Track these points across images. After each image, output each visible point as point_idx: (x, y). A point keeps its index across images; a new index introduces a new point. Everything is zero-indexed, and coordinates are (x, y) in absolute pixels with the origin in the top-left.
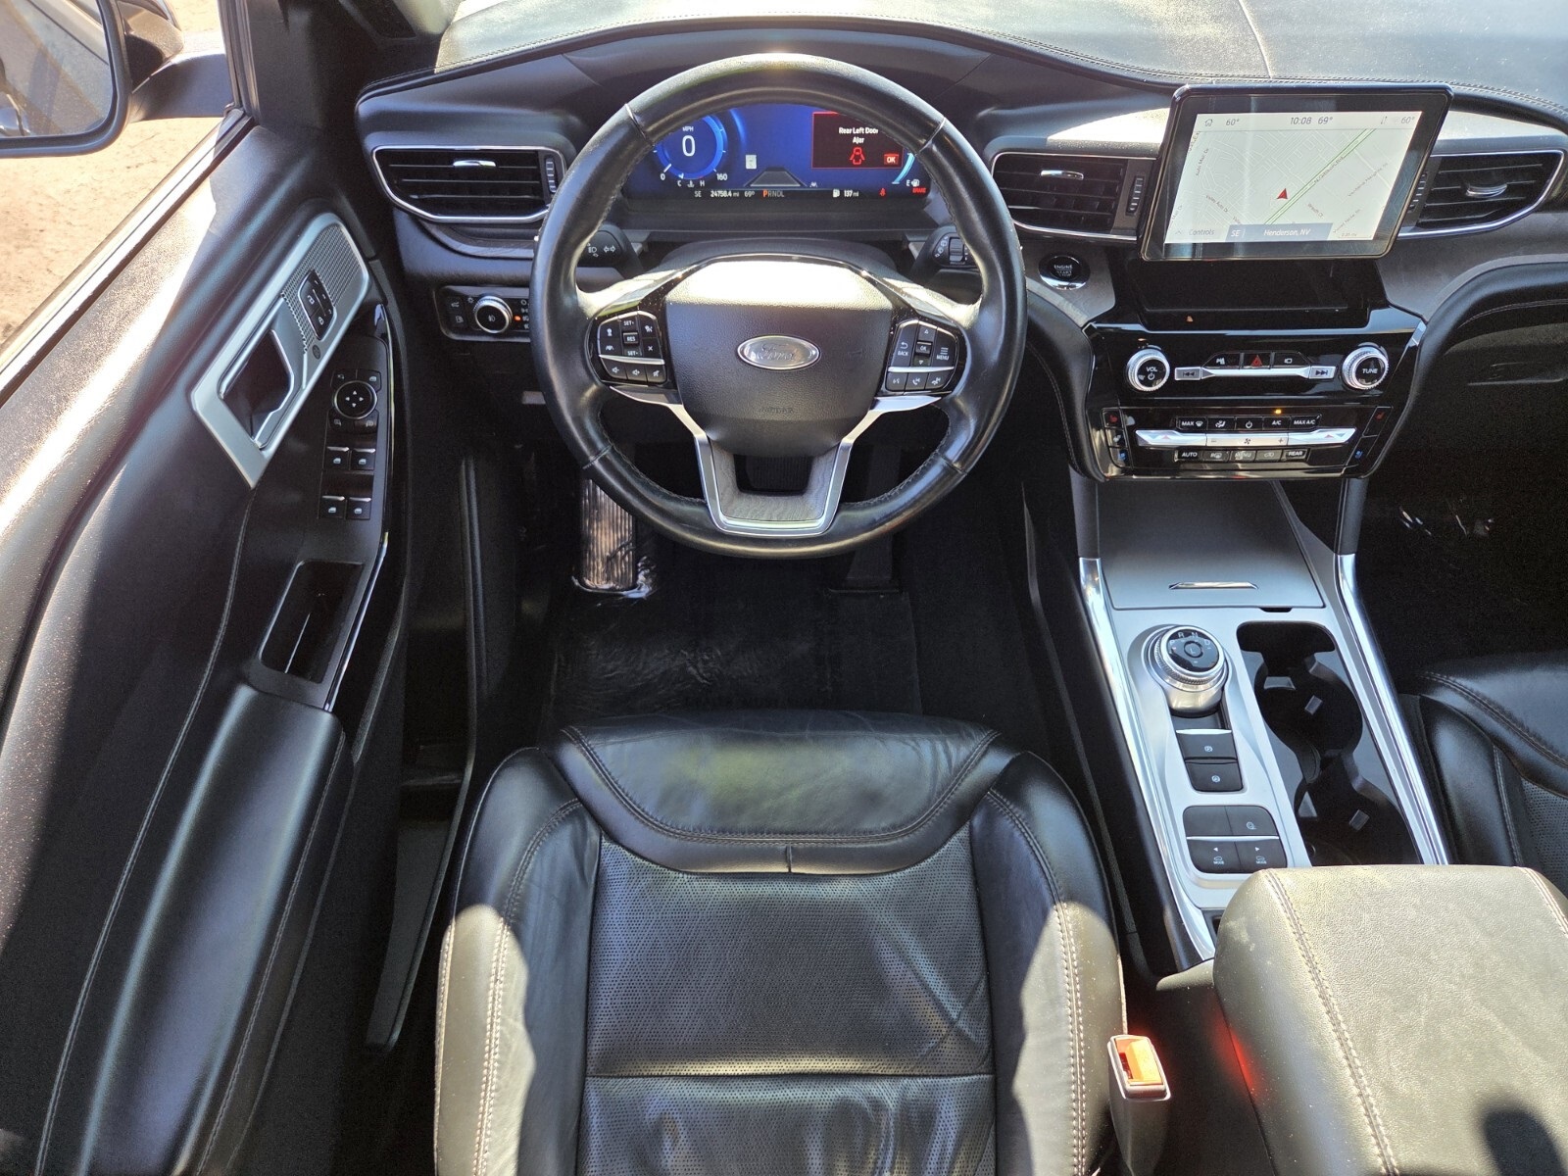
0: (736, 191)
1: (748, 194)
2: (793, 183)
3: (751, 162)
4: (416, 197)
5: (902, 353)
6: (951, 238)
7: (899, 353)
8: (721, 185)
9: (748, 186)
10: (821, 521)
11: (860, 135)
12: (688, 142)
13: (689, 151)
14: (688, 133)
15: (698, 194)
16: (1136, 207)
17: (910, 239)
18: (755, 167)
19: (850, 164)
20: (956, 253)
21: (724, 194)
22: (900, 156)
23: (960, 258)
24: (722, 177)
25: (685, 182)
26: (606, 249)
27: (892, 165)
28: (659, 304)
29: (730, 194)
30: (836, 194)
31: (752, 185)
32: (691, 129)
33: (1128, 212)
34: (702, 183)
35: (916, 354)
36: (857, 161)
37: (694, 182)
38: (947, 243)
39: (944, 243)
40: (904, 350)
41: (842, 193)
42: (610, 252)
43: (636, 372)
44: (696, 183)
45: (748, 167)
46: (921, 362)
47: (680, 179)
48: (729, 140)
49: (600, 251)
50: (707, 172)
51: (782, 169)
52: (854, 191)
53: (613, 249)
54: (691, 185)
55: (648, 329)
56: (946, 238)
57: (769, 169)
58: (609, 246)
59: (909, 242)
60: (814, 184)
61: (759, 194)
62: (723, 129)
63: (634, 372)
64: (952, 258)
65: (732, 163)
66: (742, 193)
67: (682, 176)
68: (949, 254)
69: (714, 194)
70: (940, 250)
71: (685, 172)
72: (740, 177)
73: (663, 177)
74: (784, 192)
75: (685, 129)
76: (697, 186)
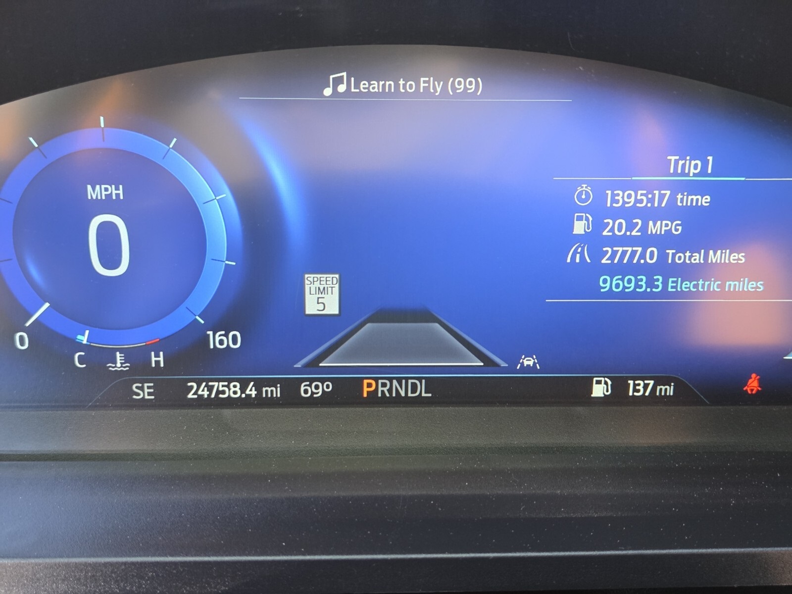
0: (272, 383)
2: (457, 356)
3: (322, 295)
9: (312, 365)
12: (108, 233)
13: (111, 260)
14: (107, 205)
18: (333, 308)
25: (97, 357)
31: (325, 364)
32: (117, 192)
34: (158, 359)
37: (129, 355)
44: (137, 360)
45: (311, 307)
47: (80, 347)
50: (172, 324)
51: (426, 316)
54: (119, 363)
60: (528, 362)
61: (346, 387)
62: (226, 195)
66: (290, 387)
67: (84, 337)
69: (197, 391)
71: (95, 326)
74: (431, 384)
75: (97, 193)
76: (140, 368)
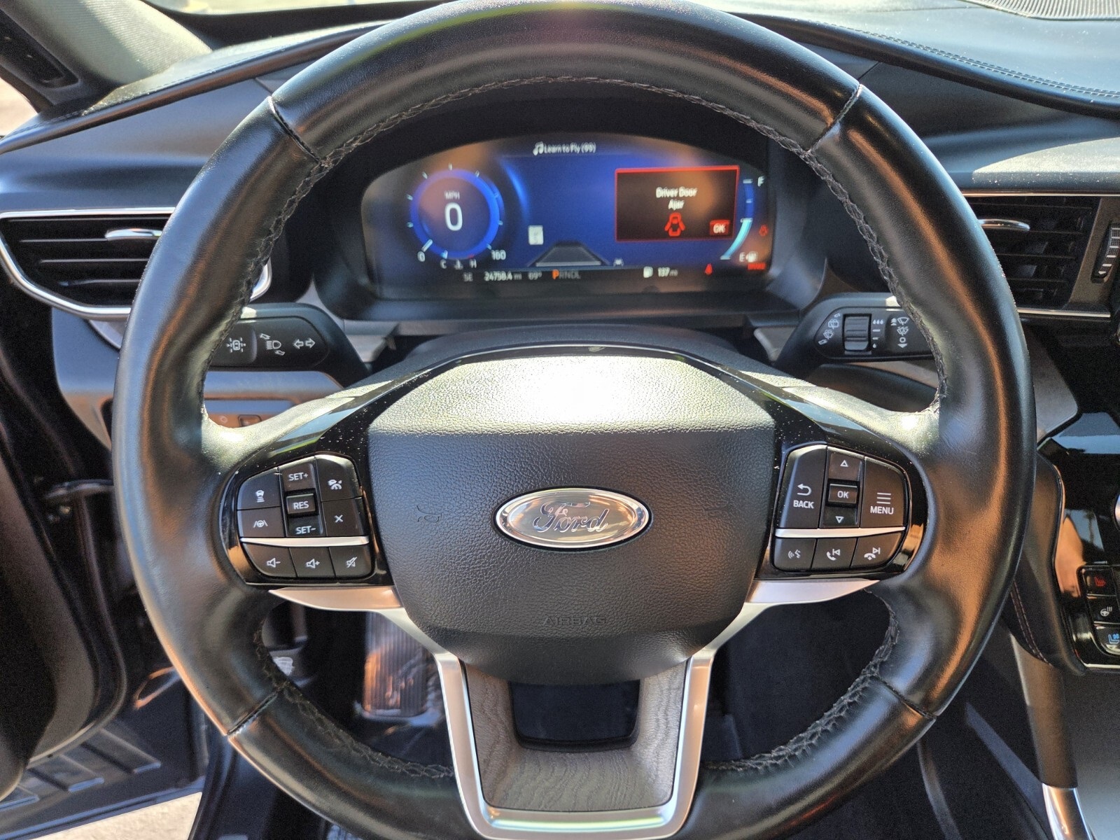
0: (518, 273)
1: (534, 275)
2: (591, 261)
3: (536, 236)
4: (66, 284)
5: (802, 504)
6: (845, 316)
7: (796, 504)
8: (498, 266)
9: (533, 265)
10: (669, 810)
11: (677, 198)
12: (453, 212)
13: (454, 222)
14: (453, 201)
15: (468, 277)
16: (1107, 269)
17: (755, 324)
18: (541, 241)
19: (665, 235)
20: (856, 338)
21: (501, 276)
22: (732, 222)
23: (863, 346)
24: (499, 255)
25: (450, 263)
26: (298, 344)
27: (720, 235)
28: (357, 440)
29: (510, 277)
30: (648, 273)
31: (538, 265)
32: (457, 195)
33: (1096, 278)
34: (473, 263)
35: (828, 504)
36: (675, 230)
37: (462, 262)
38: (839, 323)
39: (834, 324)
40: (803, 498)
41: (655, 272)
42: (305, 348)
43: (312, 564)
44: (466, 264)
45: (532, 241)
46: (840, 519)
47: (444, 259)
48: (505, 206)
49: (288, 347)
50: (479, 249)
51: (577, 244)
52: (672, 269)
53: (310, 343)
54: (459, 266)
55: (334, 484)
56: (838, 315)
57: (560, 244)
58: (303, 339)
59: (755, 328)
60: (618, 262)
61: (547, 275)
62: (498, 195)
63: (308, 564)
64: (849, 346)
65: (512, 237)
66: (525, 275)
67: (445, 255)
68: (844, 339)
69: (489, 277)
70: (828, 334)
71: (449, 250)
72: (521, 254)
73: (422, 257)
74: (581, 273)
75: (449, 195)
76: (467, 267)
